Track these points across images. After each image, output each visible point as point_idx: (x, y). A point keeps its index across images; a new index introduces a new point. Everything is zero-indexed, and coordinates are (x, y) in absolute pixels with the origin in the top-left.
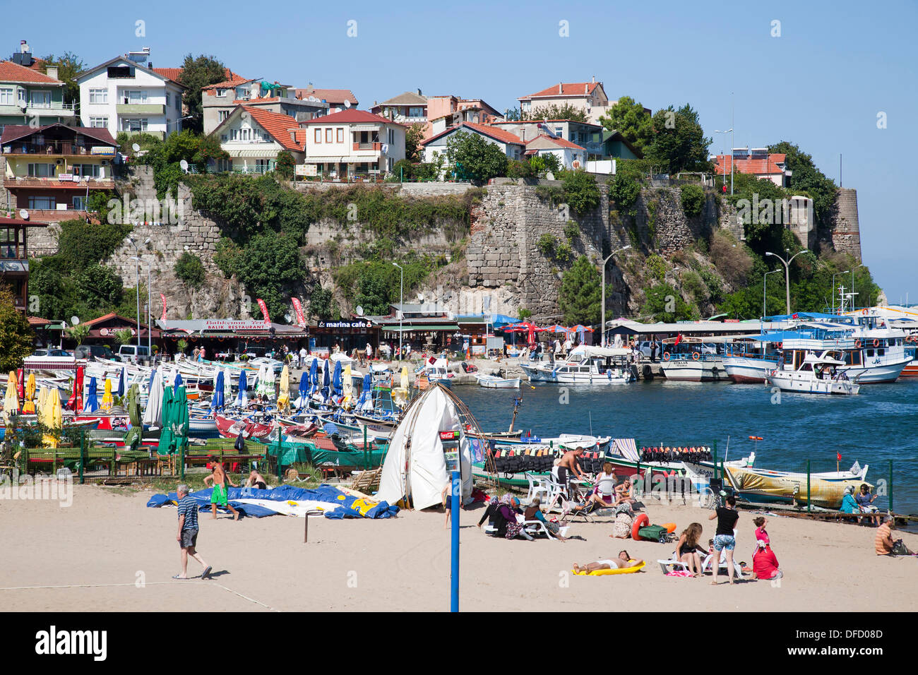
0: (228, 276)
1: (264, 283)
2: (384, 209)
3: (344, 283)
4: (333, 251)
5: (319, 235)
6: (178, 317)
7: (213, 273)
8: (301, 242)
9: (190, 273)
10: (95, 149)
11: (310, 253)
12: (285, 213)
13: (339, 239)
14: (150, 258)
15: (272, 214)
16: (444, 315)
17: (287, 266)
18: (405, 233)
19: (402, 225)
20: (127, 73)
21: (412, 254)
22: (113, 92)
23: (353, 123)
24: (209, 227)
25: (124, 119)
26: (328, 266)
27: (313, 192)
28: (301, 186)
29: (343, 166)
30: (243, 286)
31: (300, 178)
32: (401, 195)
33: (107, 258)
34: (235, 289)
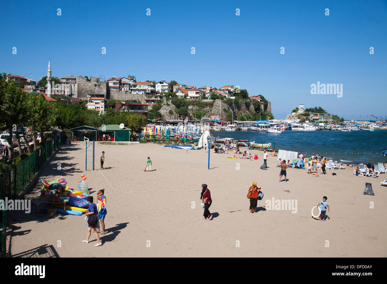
0: (176, 113)
1: (182, 114)
2: (200, 104)
3: (194, 114)
4: (192, 110)
5: (190, 107)
6: (169, 119)
7: (174, 113)
8: (187, 108)
9: (171, 113)
10: (158, 94)
11: (189, 110)
12: (185, 104)
13: (193, 108)
14: (165, 110)
15: (183, 104)
16: (209, 120)
17: (185, 112)
18: (203, 107)
19: (203, 106)
20: (162, 83)
21: (204, 110)
22: (160, 86)
23: (196, 91)
24: (174, 106)
25: (162, 90)
26: (191, 112)
27: (189, 101)
28: (188, 100)
29: (194, 97)
30: (179, 115)
31: (187, 99)
32: (202, 101)
33: (159, 110)
34: (177, 115)
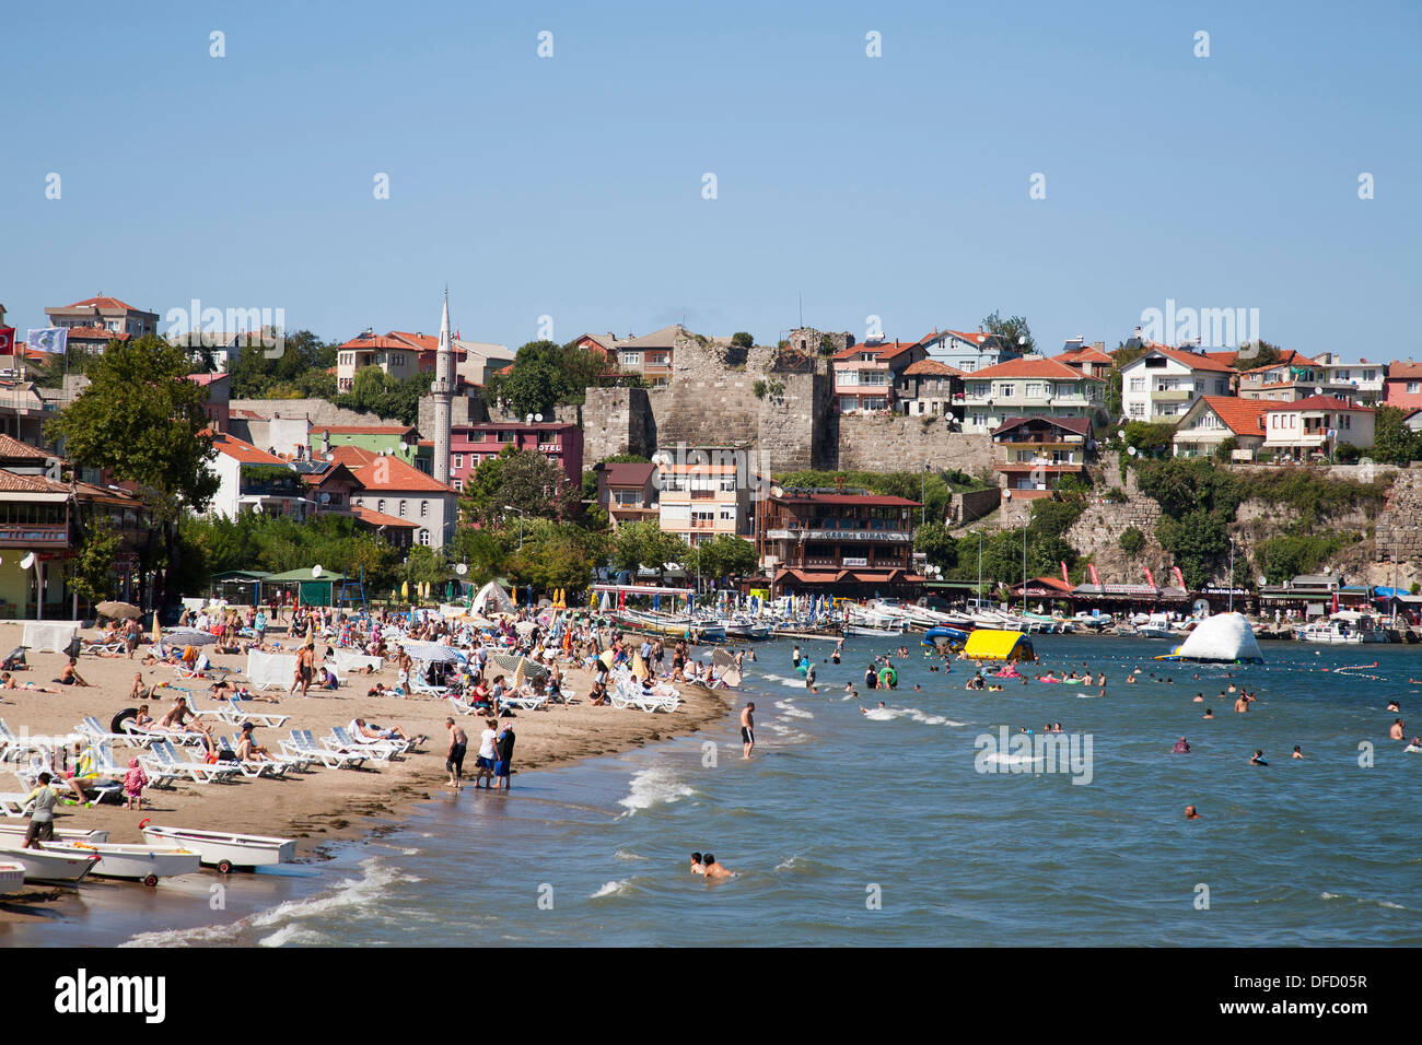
0: (1165, 547)
1: (1189, 553)
2: (1306, 489)
3: (1260, 556)
4: (1257, 526)
5: (1248, 512)
6: (1116, 582)
7: (1153, 541)
8: (1231, 518)
9: (1133, 544)
10: (1067, 438)
11: (1237, 529)
12: (1217, 492)
13: (1266, 516)
14: (1102, 531)
15: (1204, 494)
16: (1325, 586)
17: (1209, 540)
18: (1328, 512)
19: (1325, 505)
20: (1161, 363)
21: (1330, 531)
22: (1149, 380)
23: (1303, 411)
24: (1153, 505)
25: (1160, 405)
26: (1252, 540)
27: (1247, 474)
28: (1238, 468)
30: (1172, 556)
31: (1238, 462)
32: (1329, 476)
33: (1066, 531)
34: (1165, 559)
